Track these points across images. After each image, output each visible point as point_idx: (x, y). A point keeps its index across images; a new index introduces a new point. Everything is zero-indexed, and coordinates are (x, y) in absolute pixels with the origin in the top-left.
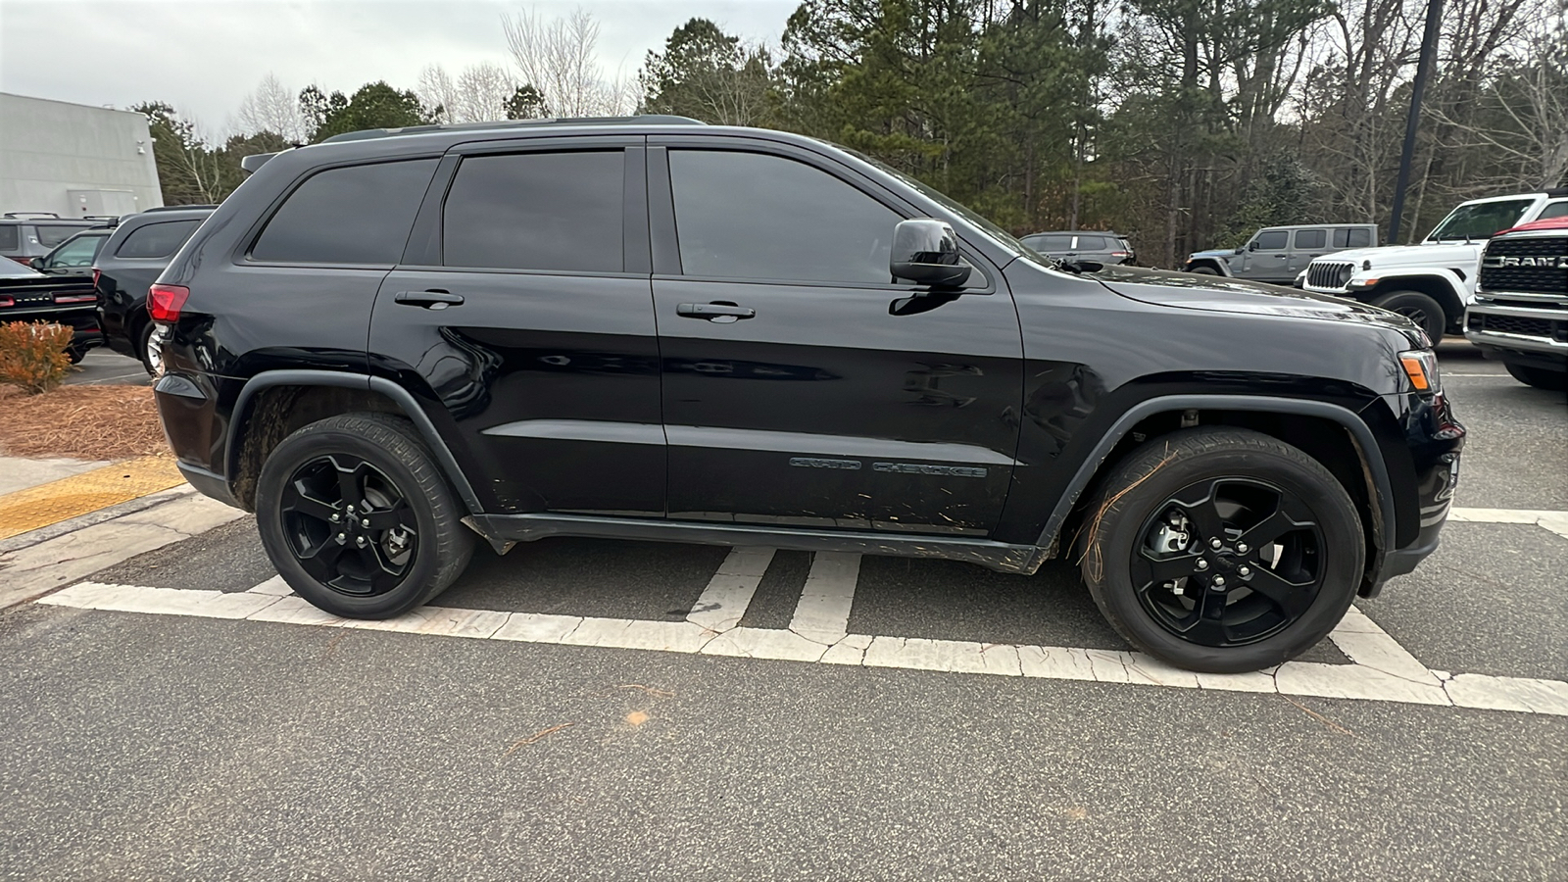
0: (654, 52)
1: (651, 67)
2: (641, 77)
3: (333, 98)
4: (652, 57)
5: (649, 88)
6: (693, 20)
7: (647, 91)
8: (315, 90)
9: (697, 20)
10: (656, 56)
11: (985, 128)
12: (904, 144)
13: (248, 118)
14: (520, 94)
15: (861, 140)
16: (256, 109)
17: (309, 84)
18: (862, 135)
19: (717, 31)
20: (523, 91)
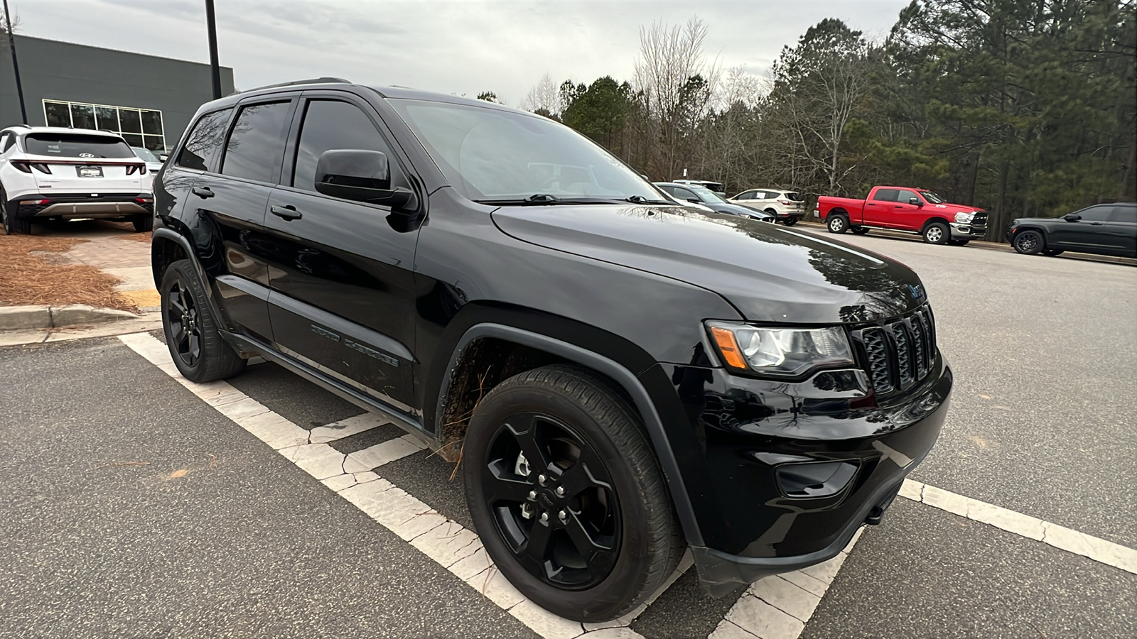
0: (789, 47)
1: (784, 58)
2: (775, 66)
3: (578, 87)
4: (786, 51)
5: (780, 74)
6: (826, 20)
7: (778, 76)
8: (570, 83)
9: (829, 20)
10: (790, 50)
11: (1078, 101)
12: (989, 116)
13: (531, 100)
14: (691, 81)
15: (945, 113)
16: (536, 95)
17: (566, 79)
18: (946, 108)
19: (844, 28)
20: (693, 79)
